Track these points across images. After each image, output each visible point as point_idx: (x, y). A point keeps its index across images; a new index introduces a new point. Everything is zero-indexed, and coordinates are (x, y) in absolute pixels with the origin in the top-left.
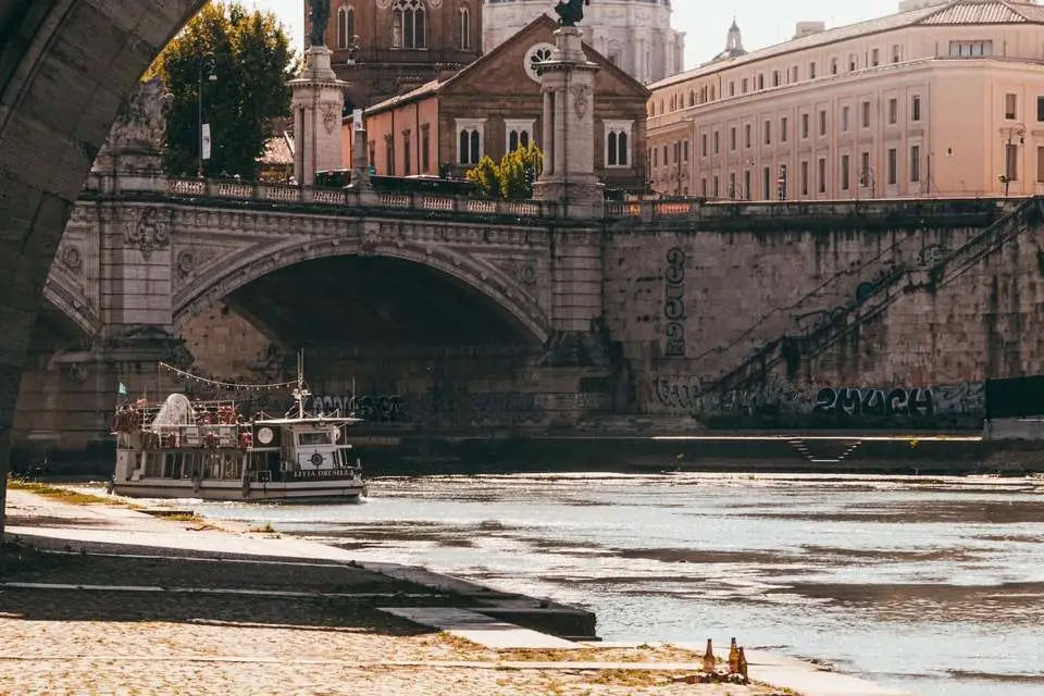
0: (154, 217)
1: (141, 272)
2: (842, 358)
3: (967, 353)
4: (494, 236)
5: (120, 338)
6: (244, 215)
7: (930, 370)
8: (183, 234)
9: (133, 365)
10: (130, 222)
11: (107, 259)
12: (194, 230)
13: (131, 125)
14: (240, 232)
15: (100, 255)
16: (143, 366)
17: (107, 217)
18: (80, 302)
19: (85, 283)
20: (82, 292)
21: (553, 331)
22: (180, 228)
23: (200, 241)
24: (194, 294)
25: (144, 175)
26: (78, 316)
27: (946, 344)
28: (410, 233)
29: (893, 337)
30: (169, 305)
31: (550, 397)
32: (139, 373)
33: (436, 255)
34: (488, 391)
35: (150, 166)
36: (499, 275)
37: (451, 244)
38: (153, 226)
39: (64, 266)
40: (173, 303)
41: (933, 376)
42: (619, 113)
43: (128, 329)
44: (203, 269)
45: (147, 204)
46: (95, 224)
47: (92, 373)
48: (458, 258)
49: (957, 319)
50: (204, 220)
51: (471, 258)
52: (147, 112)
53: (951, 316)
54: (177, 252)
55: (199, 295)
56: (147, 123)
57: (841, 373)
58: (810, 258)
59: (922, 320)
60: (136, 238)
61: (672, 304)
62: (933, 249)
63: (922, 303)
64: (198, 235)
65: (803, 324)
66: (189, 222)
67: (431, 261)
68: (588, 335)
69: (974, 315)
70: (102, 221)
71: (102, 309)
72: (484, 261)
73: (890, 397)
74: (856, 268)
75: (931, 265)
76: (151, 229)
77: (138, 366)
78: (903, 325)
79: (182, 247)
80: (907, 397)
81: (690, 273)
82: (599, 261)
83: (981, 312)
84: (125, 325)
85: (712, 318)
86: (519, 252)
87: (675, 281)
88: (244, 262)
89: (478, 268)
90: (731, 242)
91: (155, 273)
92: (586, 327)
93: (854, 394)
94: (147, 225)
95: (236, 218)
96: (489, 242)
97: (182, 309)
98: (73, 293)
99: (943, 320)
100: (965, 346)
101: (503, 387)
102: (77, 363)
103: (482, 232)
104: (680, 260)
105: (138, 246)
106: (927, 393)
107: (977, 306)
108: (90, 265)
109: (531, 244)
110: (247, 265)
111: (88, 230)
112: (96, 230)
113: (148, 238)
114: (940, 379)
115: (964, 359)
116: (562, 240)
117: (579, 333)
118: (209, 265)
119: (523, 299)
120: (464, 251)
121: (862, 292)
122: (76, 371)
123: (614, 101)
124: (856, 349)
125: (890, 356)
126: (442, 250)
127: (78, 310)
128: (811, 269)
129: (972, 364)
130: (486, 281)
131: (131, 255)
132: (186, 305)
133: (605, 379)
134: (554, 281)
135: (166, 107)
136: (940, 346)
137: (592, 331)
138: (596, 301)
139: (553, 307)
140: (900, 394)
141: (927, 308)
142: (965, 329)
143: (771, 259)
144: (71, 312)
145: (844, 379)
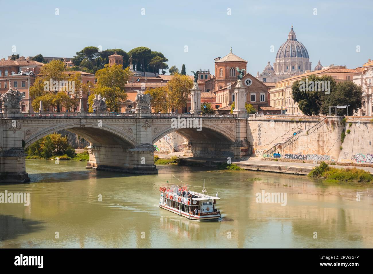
0: (148, 122)
1: (145, 133)
2: (290, 148)
3: (314, 148)
4: (223, 122)
5: (140, 146)
6: (169, 120)
7: (307, 151)
8: (155, 124)
9: (142, 152)
10: (142, 123)
11: (138, 130)
12: (158, 123)
13: (143, 103)
14: (168, 123)
15: (137, 130)
16: (144, 152)
17: (138, 122)
18: (132, 139)
19: (133, 135)
20: (133, 137)
21: (236, 140)
22: (155, 123)
23: (159, 126)
24: (157, 136)
25: (146, 113)
26: (132, 142)
27: (310, 146)
28: (205, 122)
29: (299, 144)
30: (151, 139)
31: (235, 153)
32: (144, 153)
33: (211, 126)
34: (224, 151)
35: (147, 111)
36: (224, 129)
37: (214, 124)
38: (148, 123)
39: (128, 132)
40: (152, 139)
41: (307, 152)
42: (263, 91)
43: (142, 144)
44: (160, 131)
45: (146, 119)
46: (136, 123)
47: (135, 153)
48: (216, 126)
49: (312, 141)
50: (160, 121)
51: (218, 126)
52: (147, 101)
53: (311, 140)
54: (154, 128)
55: (159, 136)
56: (147, 103)
57: (290, 151)
58: (285, 127)
59: (305, 141)
60: (144, 126)
61: (259, 135)
62: (308, 126)
63: (305, 137)
64: (159, 124)
65: (283, 140)
66: (156, 122)
67: (210, 127)
68: (243, 141)
69: (315, 141)
70: (137, 123)
71: (137, 140)
72: (222, 127)
73: (299, 156)
74: (293, 129)
75: (307, 130)
76: (147, 124)
77: (143, 152)
78: (301, 142)
79: (155, 127)
80: (302, 156)
81: (262, 129)
82: (246, 126)
83: (316, 140)
84: (141, 143)
85: (267, 138)
86: (229, 125)
87: (259, 131)
88: (169, 129)
89: (220, 128)
90: (270, 123)
91: (148, 133)
92: (243, 139)
93: (292, 155)
94: (146, 123)
95: (167, 121)
96: (222, 123)
97: (155, 139)
98: (130, 137)
99: (309, 141)
100: (313, 147)
101: (227, 150)
102: (132, 151)
103: (221, 121)
104: (260, 126)
105: (144, 127)
106: (306, 156)
107: (316, 139)
108: (134, 131)
109: (232, 123)
110: (169, 130)
111: (134, 124)
112: (136, 124)
113: (146, 126)
114: (309, 153)
115: (313, 149)
116: (238, 122)
117: (242, 140)
118: (161, 130)
119: (230, 134)
120: (217, 125)
121: (295, 134)
122: (132, 153)
123: (262, 89)
124: (292, 146)
125: (299, 148)
126: (212, 125)
127: (132, 141)
128: (285, 129)
129: (315, 150)
130: (222, 131)
131: (143, 129)
132: (156, 138)
133: (247, 149)
134: (236, 130)
135: (151, 99)
136: (308, 146)
137: (244, 140)
138: (245, 134)
139: (236, 135)
140: (301, 155)
141: (306, 139)
142: (313, 143)
143: (277, 127)
144: (130, 141)
145: (290, 152)
